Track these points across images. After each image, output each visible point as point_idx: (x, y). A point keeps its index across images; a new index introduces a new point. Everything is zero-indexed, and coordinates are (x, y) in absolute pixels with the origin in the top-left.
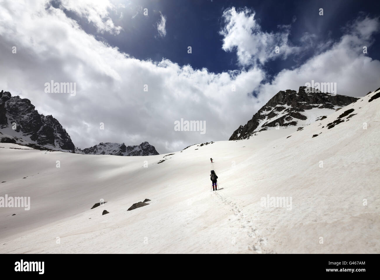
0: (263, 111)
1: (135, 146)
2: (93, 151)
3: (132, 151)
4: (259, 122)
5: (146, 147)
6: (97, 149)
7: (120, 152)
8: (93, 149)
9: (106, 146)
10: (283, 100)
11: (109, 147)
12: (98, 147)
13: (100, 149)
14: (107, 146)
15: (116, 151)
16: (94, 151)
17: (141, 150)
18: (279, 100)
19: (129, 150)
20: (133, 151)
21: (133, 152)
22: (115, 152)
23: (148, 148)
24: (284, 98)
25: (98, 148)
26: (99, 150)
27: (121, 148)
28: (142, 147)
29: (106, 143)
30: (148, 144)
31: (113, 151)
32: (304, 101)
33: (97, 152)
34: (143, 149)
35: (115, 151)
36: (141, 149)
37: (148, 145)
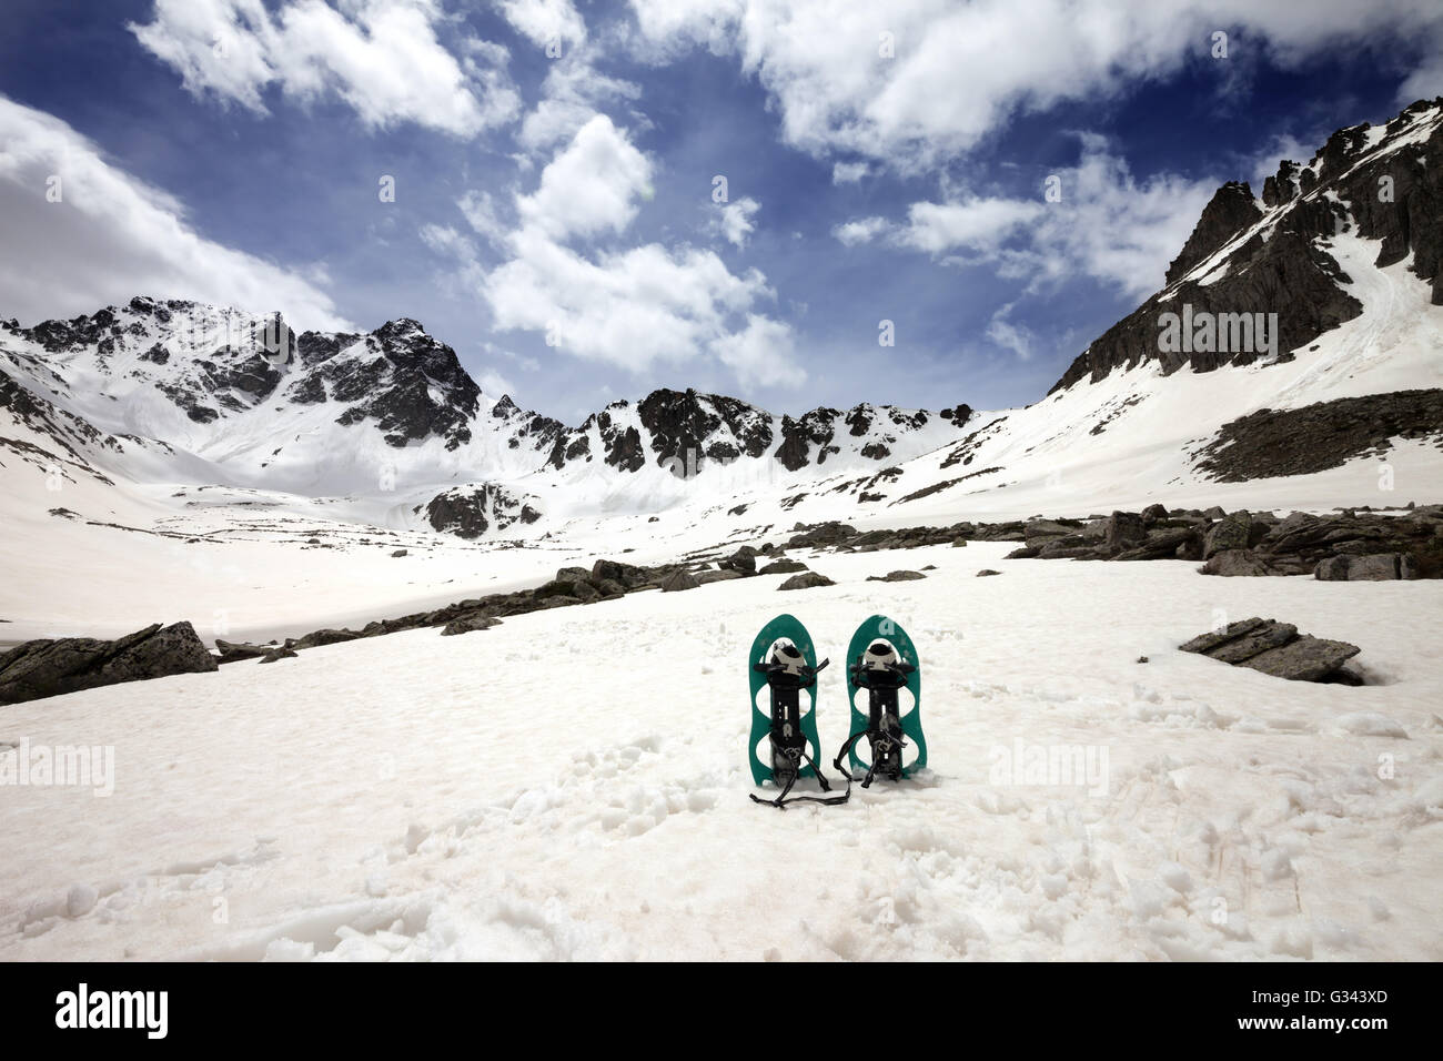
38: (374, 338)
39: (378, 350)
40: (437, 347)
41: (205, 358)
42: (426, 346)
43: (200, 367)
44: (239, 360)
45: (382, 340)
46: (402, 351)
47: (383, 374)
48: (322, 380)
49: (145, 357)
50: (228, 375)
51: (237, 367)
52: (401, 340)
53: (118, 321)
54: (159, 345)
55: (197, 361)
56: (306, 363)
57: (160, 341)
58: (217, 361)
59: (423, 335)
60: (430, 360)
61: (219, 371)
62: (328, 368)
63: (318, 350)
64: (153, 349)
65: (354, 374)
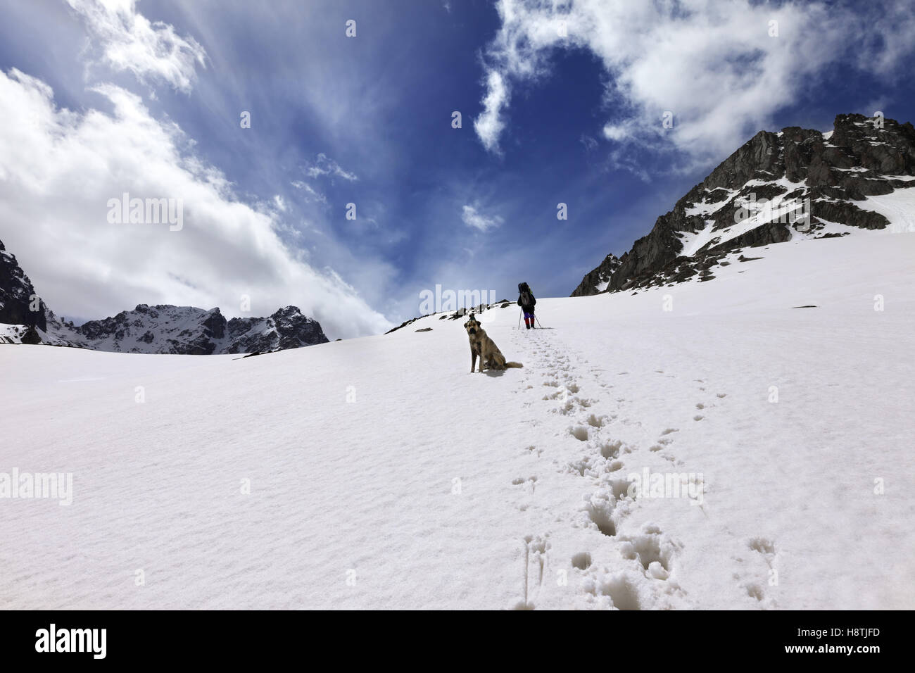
0: (695, 204)
1: (257, 319)
2: (113, 332)
3: (243, 336)
4: (682, 240)
5: (291, 322)
6: (126, 325)
7: (202, 336)
8: (114, 325)
9: (157, 316)
10: (771, 163)
11: (168, 319)
12: (132, 319)
13: (138, 324)
14: (163, 317)
15: (190, 335)
16: (117, 331)
17: (273, 332)
18: (757, 164)
19: (235, 332)
20: (247, 333)
21: (249, 339)
22: (186, 336)
23: (297, 327)
24: (774, 158)
25: (129, 321)
26: (132, 329)
27: (207, 323)
28: (278, 325)
29: (158, 307)
30: (297, 314)
31: (179, 333)
32: (857, 164)
33: (125, 333)
34: (280, 330)
35: (186, 332)
36: (274, 329)
37: (299, 318)
38: (271, 319)
39: (272, 327)
40: (308, 322)
41: (173, 337)
42: (300, 322)
43: (170, 343)
44: (192, 338)
45: (275, 320)
46: (287, 327)
47: (273, 341)
48: (239, 347)
49: (140, 340)
50: (185, 347)
51: (190, 342)
52: (287, 319)
53: (127, 320)
54: (149, 332)
55: (169, 340)
56: (231, 337)
57: (149, 329)
58: (180, 340)
59: (299, 315)
60: (303, 330)
61: (180, 345)
62: (243, 340)
63: (238, 329)
64: (145, 334)
65: (257, 343)
